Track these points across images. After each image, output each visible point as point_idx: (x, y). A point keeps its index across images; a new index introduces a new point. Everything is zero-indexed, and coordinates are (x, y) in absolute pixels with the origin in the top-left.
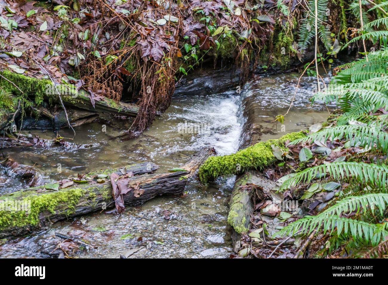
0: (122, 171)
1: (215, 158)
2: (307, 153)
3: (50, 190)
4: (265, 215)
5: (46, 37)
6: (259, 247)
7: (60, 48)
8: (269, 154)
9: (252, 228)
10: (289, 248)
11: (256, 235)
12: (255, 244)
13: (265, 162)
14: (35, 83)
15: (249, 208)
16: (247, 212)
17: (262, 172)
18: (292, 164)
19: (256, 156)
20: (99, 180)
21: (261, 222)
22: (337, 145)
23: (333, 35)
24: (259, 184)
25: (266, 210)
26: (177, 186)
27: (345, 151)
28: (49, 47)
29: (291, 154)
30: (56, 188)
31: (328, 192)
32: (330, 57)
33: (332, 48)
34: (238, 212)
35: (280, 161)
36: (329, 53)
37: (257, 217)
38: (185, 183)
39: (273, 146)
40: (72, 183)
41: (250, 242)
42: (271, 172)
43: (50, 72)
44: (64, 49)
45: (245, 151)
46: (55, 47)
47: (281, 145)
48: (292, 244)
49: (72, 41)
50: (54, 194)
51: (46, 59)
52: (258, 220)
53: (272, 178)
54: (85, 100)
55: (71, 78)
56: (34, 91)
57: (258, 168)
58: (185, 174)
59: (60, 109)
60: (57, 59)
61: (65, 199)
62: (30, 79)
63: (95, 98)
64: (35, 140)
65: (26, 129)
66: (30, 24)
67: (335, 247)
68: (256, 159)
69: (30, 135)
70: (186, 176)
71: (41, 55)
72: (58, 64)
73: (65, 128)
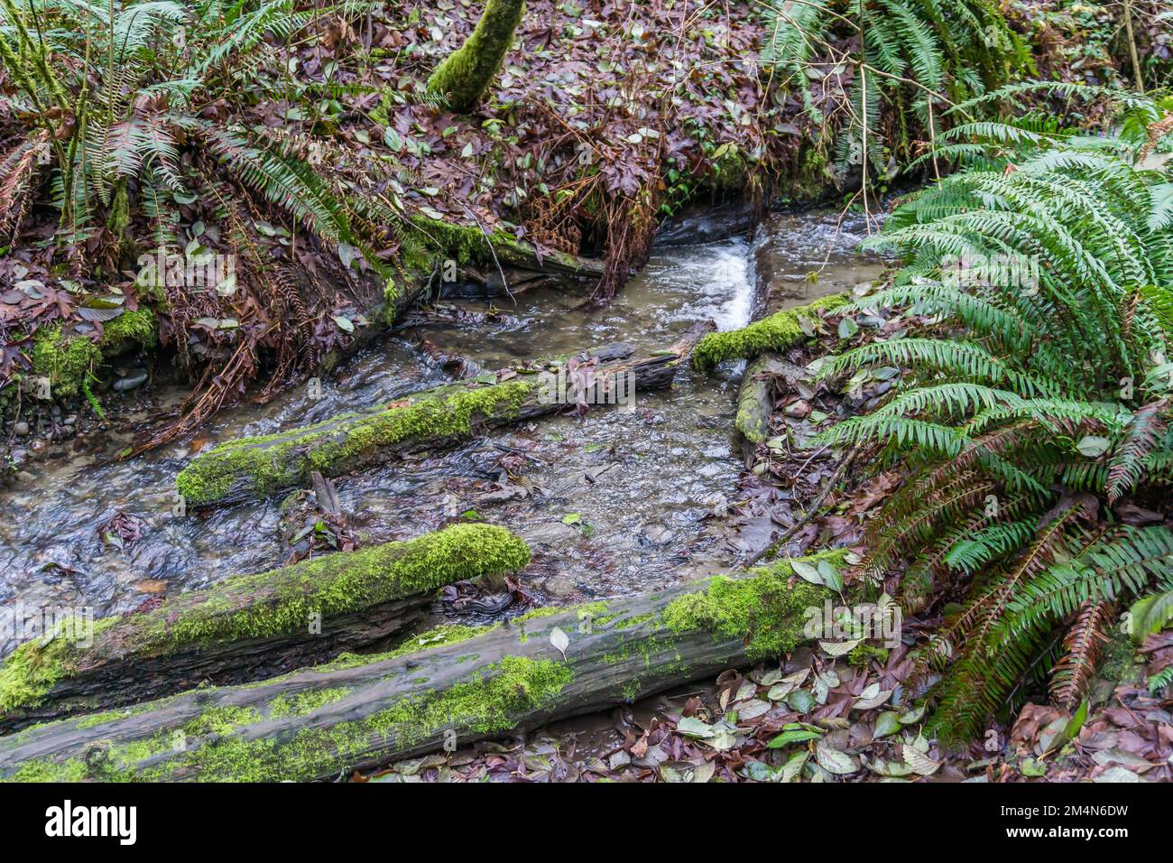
0: (584, 355)
1: (716, 336)
2: (851, 327)
3: (486, 384)
4: (789, 416)
5: (471, 165)
6: (782, 461)
7: (491, 181)
8: (794, 329)
9: (771, 435)
10: (825, 462)
11: (776, 444)
12: (775, 458)
13: (789, 340)
14: (458, 232)
15: (766, 406)
16: (763, 412)
17: (784, 354)
18: (828, 342)
19: (776, 331)
20: (553, 369)
21: (783, 426)
22: (894, 314)
23: (887, 150)
24: (780, 372)
25: (790, 409)
26: (662, 376)
27: (907, 321)
28: (476, 180)
29: (825, 327)
30: (493, 381)
31: (881, 381)
32: (883, 183)
33: (885, 170)
34: (751, 411)
35: (809, 339)
36: (881, 178)
37: (777, 419)
38: (674, 371)
39: (800, 317)
40: (514, 374)
41: (769, 454)
42: (798, 354)
43: (479, 216)
44: (497, 182)
45: (759, 324)
46: (484, 180)
47: (811, 315)
48: (829, 457)
49: (507, 171)
50: (489, 389)
51: (472, 198)
52: (780, 423)
53: (799, 363)
54: (527, 255)
55: (508, 224)
56: (457, 244)
57: (779, 348)
58: (674, 358)
59: (494, 269)
60: (487, 197)
61: (506, 396)
62: (451, 226)
63: (543, 252)
64: (460, 314)
65: (447, 298)
66: (449, 148)
67: (892, 460)
68: (775, 336)
69: (453, 307)
70: (675, 362)
71: (465, 191)
72: (489, 204)
73: (501, 296)
